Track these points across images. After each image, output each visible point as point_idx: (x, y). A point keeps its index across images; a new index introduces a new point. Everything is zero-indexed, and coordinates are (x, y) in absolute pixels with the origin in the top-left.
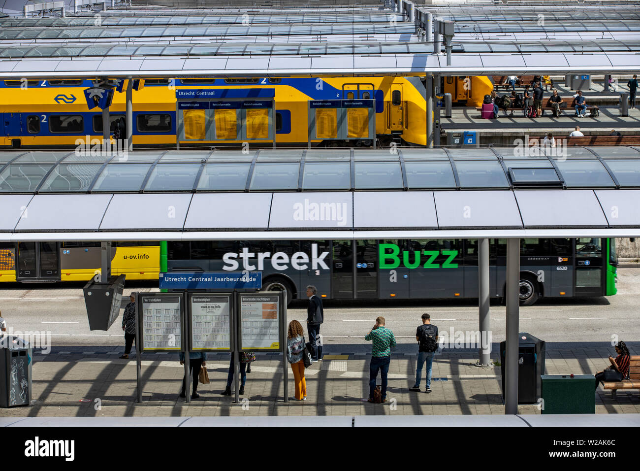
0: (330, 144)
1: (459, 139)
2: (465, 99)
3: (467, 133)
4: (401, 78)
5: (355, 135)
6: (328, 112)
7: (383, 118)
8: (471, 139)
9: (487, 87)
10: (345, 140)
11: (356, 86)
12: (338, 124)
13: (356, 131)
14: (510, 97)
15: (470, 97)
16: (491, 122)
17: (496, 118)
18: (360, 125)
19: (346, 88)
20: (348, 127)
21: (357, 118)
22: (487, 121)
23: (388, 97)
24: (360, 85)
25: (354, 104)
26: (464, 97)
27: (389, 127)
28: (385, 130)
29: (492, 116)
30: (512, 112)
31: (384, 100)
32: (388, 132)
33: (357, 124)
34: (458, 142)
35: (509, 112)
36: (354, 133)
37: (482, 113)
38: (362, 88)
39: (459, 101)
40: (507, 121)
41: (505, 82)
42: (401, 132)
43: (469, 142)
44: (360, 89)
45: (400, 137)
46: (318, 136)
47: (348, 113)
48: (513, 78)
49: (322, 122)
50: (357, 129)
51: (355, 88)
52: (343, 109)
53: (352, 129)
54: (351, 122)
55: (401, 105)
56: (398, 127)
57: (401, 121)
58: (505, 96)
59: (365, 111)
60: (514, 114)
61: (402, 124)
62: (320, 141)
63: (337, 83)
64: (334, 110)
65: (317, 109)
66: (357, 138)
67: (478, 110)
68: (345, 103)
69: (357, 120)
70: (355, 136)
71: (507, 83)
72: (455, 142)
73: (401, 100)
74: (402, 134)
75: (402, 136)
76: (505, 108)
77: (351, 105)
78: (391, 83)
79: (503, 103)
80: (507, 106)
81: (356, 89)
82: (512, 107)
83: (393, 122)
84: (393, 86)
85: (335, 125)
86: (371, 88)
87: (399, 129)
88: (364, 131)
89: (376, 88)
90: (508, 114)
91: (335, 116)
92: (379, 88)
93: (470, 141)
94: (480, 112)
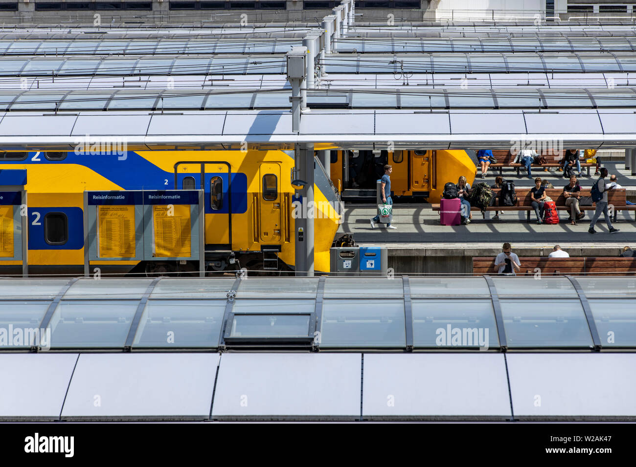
0: (153, 268)
1: (350, 262)
2: (425, 190)
3: (366, 250)
4: (279, 152)
5: (168, 253)
6: (120, 213)
7: (246, 223)
8: (373, 262)
9: (464, 168)
10: (179, 261)
11: (199, 165)
12: (136, 232)
13: (169, 245)
14: (493, 187)
15: (435, 187)
16: (453, 231)
17: (465, 224)
18: (175, 235)
19: (181, 169)
20: (154, 239)
21: (170, 222)
22: (448, 229)
23: (255, 186)
24: (206, 165)
25: (166, 197)
26: (423, 186)
27: (257, 240)
28: (250, 244)
29: (459, 221)
30: (497, 212)
31: (248, 191)
32: (256, 248)
33: (171, 233)
34: (350, 267)
35: (492, 214)
36: (165, 248)
37: (442, 215)
38: (210, 169)
39: (414, 193)
40: (484, 229)
41: (515, 161)
42: (279, 247)
43: (368, 266)
44: (206, 171)
45: (276, 257)
46: (102, 255)
47: (154, 214)
48: (528, 153)
49: (109, 230)
50: (171, 242)
51: (196, 169)
52: (147, 207)
53: (162, 242)
54: (161, 230)
55: (277, 201)
56: (273, 238)
57: (278, 227)
58: (483, 185)
59: (186, 211)
60: (501, 217)
61: (280, 234)
62: (136, 263)
63: (164, 162)
64: (131, 208)
65: (100, 207)
66: (169, 257)
67: (434, 209)
68: (150, 197)
69: (171, 227)
70: (166, 255)
71: (518, 162)
72: (345, 267)
73: (279, 191)
74: (280, 251)
75: (279, 255)
76: (482, 207)
77: (161, 200)
78: (261, 161)
79: (479, 199)
80: (486, 203)
81: (199, 171)
82: (494, 205)
83: (263, 231)
84: (263, 166)
85: (132, 234)
86: (225, 169)
87: (275, 242)
88: (183, 245)
89: (234, 170)
90: (491, 217)
91: (132, 220)
92: (239, 170)
93: (370, 264)
94: (436, 212)
